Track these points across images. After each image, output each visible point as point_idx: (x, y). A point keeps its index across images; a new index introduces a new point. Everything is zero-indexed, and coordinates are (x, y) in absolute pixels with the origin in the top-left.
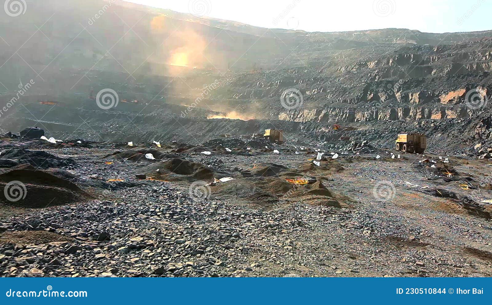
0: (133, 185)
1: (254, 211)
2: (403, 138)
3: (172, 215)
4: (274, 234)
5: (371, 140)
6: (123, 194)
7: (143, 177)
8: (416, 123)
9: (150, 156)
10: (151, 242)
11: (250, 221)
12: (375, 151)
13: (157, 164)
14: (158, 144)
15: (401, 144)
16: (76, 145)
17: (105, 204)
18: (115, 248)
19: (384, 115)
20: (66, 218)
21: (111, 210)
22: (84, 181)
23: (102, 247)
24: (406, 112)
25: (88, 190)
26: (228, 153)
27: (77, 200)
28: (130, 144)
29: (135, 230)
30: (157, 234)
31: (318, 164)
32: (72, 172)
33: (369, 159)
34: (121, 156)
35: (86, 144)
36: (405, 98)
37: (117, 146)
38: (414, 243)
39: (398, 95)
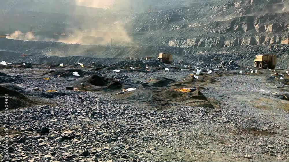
0: (64, 94)
1: (152, 111)
2: (259, 58)
3: (93, 115)
4: (166, 127)
5: (236, 60)
6: (57, 100)
7: (71, 89)
8: (269, 47)
9: (76, 73)
10: (78, 134)
11: (149, 118)
12: (239, 68)
13: (82, 79)
14: (81, 64)
15: (258, 63)
16: (22, 66)
17: (44, 108)
18: (53, 138)
19: (246, 41)
20: (17, 118)
21: (49, 112)
22: (29, 92)
23: (43, 138)
24: (262, 39)
25: (32, 98)
26: (132, 70)
27: (24, 105)
28: (62, 65)
29: (67, 126)
30: (83, 128)
31: (197, 77)
32: (20, 86)
33: (235, 74)
34: (54, 74)
35: (29, 66)
36: (262, 29)
37: (52, 67)
38: (267, 132)
39: (256, 27)
